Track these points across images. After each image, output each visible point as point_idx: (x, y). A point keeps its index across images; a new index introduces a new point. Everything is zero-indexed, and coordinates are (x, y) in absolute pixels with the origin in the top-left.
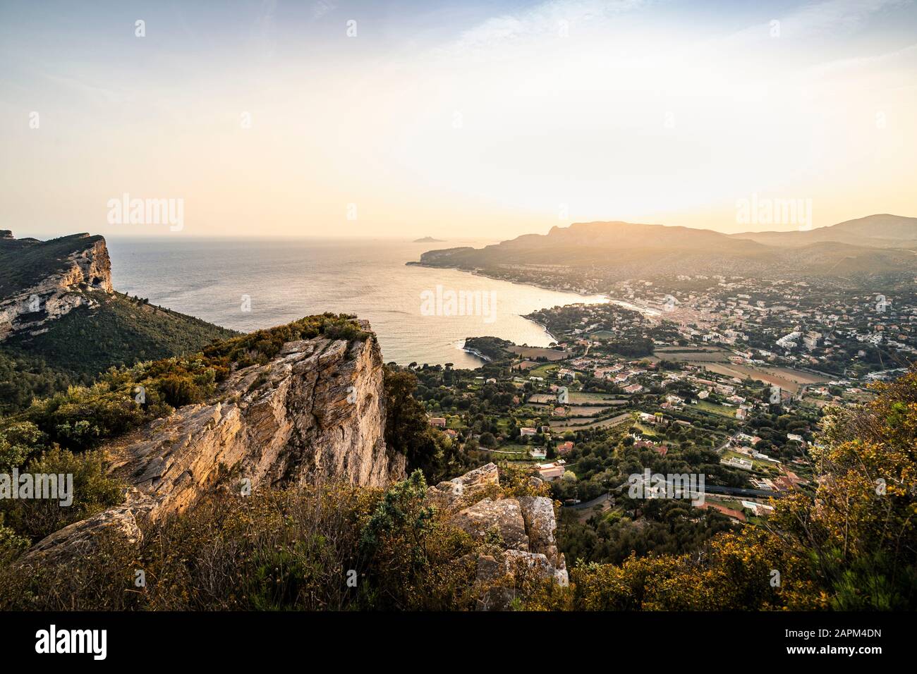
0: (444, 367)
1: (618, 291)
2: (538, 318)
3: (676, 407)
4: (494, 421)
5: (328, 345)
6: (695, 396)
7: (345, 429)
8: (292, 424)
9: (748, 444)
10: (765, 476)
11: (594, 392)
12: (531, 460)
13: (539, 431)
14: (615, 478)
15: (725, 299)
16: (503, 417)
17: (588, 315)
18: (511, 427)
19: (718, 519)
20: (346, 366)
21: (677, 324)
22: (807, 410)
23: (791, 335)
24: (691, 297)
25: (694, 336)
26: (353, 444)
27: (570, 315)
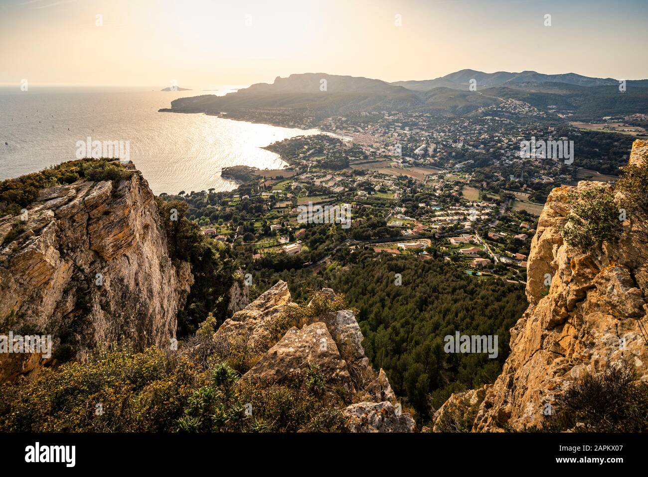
0: (208, 192)
1: (325, 125)
2: (272, 148)
3: (363, 198)
4: (252, 224)
5: (93, 187)
6: (373, 190)
7: (130, 256)
8: (71, 263)
9: (400, 213)
10: (408, 228)
11: (316, 195)
12: (279, 245)
13: (283, 225)
14: (332, 246)
15: (388, 127)
16: (257, 221)
17: (308, 144)
18: (264, 226)
19: (386, 256)
20: (116, 204)
21: (362, 145)
22: (428, 189)
23: (421, 147)
24: (369, 126)
25: (372, 152)
26: (140, 265)
27: (296, 145)
